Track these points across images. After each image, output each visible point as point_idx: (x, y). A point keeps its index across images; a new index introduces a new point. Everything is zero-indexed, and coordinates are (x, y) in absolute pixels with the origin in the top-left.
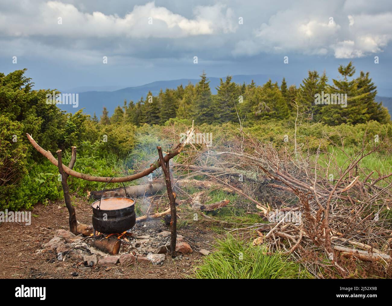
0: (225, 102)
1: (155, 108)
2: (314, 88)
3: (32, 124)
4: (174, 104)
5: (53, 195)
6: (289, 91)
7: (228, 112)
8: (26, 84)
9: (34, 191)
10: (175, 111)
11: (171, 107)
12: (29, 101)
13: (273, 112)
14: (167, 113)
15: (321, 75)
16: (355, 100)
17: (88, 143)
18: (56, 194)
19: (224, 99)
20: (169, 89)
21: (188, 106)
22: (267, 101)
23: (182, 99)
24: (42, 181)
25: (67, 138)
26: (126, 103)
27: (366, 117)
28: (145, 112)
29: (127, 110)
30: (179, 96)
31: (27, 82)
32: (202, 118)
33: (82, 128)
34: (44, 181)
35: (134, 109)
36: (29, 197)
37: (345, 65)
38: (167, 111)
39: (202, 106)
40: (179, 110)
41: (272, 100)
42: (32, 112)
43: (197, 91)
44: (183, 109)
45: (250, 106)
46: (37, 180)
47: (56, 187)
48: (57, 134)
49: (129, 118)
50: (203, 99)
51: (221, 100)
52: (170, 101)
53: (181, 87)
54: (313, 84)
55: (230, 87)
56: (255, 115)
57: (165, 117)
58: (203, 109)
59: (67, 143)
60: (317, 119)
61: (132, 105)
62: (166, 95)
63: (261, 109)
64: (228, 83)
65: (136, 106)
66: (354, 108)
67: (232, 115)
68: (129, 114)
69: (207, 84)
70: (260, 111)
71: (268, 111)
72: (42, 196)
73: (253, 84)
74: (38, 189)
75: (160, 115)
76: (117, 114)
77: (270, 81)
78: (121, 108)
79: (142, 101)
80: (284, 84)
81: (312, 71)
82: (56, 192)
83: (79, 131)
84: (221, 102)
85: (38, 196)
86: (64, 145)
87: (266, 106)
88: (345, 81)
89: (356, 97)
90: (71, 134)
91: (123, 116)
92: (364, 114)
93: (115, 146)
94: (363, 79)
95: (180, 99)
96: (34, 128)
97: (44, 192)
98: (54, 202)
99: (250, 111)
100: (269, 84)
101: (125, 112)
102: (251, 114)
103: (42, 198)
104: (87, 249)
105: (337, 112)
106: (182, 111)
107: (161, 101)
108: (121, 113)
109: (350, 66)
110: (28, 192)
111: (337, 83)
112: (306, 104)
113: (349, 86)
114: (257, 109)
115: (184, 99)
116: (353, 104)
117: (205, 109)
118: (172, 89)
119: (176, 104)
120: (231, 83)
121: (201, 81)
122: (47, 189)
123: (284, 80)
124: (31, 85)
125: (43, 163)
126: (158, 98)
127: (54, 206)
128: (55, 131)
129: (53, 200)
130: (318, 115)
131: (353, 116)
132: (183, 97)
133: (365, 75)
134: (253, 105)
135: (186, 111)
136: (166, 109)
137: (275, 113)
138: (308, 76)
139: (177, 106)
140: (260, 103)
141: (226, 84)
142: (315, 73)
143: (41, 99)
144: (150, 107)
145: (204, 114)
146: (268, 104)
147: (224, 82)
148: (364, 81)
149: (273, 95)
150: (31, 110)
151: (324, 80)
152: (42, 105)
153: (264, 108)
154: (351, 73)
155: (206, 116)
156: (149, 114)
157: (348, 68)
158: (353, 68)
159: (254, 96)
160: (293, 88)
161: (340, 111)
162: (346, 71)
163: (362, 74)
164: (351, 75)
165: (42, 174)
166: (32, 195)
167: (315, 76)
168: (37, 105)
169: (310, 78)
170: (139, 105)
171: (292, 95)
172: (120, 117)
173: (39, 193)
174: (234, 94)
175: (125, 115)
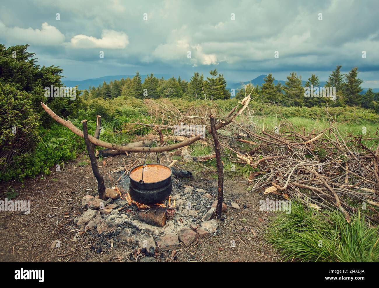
0: (150, 87)
1: (108, 91)
2: (197, 81)
3: (39, 95)
4: (120, 88)
5: (67, 157)
6: (182, 83)
7: (152, 93)
8: (30, 59)
9: (49, 156)
10: (120, 92)
11: (118, 90)
12: (34, 74)
13: (175, 93)
14: (115, 94)
15: (200, 75)
16: (218, 88)
17: (83, 111)
18: (69, 155)
19: (150, 86)
20: (116, 80)
21: (129, 90)
22: (172, 88)
23: (124, 86)
24: (55, 146)
25: (67, 107)
26: (90, 88)
27: (222, 96)
28: (102, 93)
29: (91, 92)
30: (122, 84)
31: (31, 57)
32: (137, 96)
33: (79, 100)
34: (57, 146)
35: (95, 91)
36: (45, 162)
37: (213, 71)
38: (116, 93)
39: (137, 90)
40: (122, 92)
41: (175, 87)
42: (38, 85)
43: (134, 81)
44: (125, 91)
45: (163, 90)
46: (50, 145)
47: (68, 149)
48: (61, 104)
49: (93, 96)
50: (138, 86)
51: (148, 86)
52: (117, 87)
53: (123, 79)
54: (197, 79)
55: (153, 79)
56: (166, 95)
57: (114, 96)
58: (138, 92)
59: (67, 111)
60: (199, 97)
61: (94, 89)
62: (115, 83)
63: (169, 92)
64: (152, 77)
65: (97, 89)
66: (217, 92)
67: (154, 95)
68: (93, 94)
69: (140, 77)
70: (168, 93)
71: (173, 93)
72: (57, 159)
73: (163, 78)
74: (53, 153)
75: (111, 94)
76: (85, 94)
77: (173, 77)
78: (87, 90)
79: (100, 87)
80: (179, 79)
81: (196, 72)
82: (69, 154)
83: (77, 102)
84: (148, 87)
85: (54, 160)
86: (65, 113)
87: (172, 90)
88: (213, 78)
89: (218, 87)
90: (71, 104)
91: (89, 95)
92: (222, 95)
93: (103, 113)
94: (220, 78)
95: (123, 86)
96: (42, 98)
97: (59, 155)
98: (68, 163)
99: (163, 93)
100: (173, 79)
101: (90, 93)
102: (164, 94)
103: (57, 161)
104: (133, 226)
105: (209, 94)
106: (125, 92)
107: (111, 87)
108: (88, 94)
109: (215, 71)
110: (43, 157)
111: (209, 79)
112: (193, 90)
113: (215, 81)
114: (166, 92)
115: (125, 86)
116: (217, 90)
117: (139, 91)
118: (118, 80)
119: (121, 88)
120: (153, 77)
121: (136, 76)
122: (60, 152)
123: (179, 77)
124: (35, 60)
125: (50, 128)
126: (110, 85)
127: (69, 166)
128: (59, 102)
129: (67, 161)
130: (199, 95)
131: (216, 96)
132: (124, 85)
133: (221, 76)
134: (164, 89)
135: (128, 93)
136: (115, 91)
137: (176, 94)
138: (194, 75)
139: (121, 90)
140: (168, 89)
141: (150, 78)
142: (198, 73)
143: (46, 73)
144: (105, 90)
145: (138, 94)
146: (172, 89)
147: (150, 77)
148: (221, 79)
149: (175, 85)
150: (37, 82)
151: (202, 77)
152: (47, 79)
153: (171, 91)
154: (216, 74)
155: (140, 95)
156: (104, 94)
157: (214, 72)
158: (217, 72)
159: (165, 85)
160: (184, 81)
161: (211, 93)
162: (214, 73)
163: (220, 75)
164: (216, 75)
165: (54, 139)
166: (47, 159)
167: (198, 75)
168: (42, 78)
169: (195, 76)
170: (98, 89)
171: (184, 85)
172: (87, 96)
173: (54, 157)
174: (155, 83)
175: (90, 94)
